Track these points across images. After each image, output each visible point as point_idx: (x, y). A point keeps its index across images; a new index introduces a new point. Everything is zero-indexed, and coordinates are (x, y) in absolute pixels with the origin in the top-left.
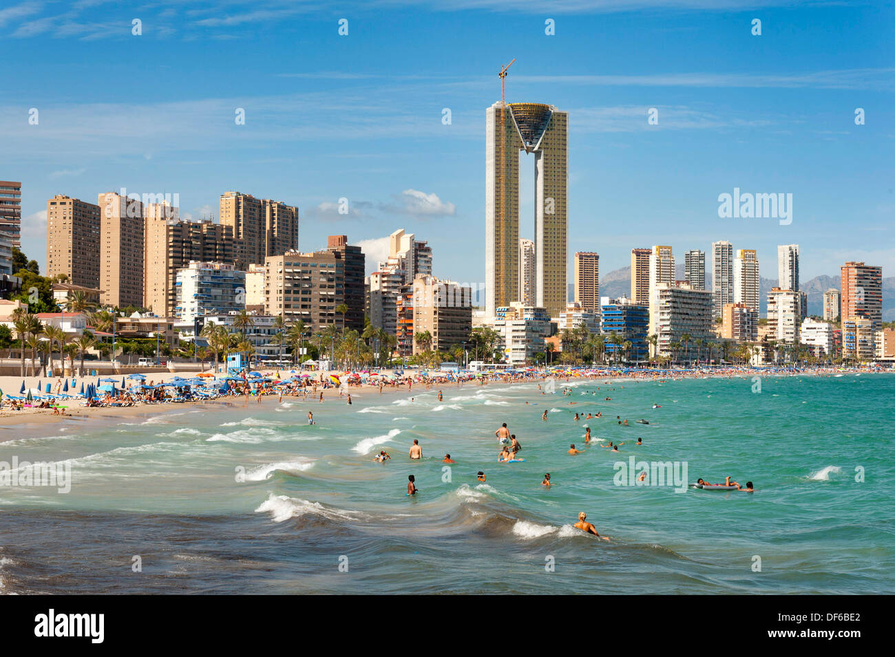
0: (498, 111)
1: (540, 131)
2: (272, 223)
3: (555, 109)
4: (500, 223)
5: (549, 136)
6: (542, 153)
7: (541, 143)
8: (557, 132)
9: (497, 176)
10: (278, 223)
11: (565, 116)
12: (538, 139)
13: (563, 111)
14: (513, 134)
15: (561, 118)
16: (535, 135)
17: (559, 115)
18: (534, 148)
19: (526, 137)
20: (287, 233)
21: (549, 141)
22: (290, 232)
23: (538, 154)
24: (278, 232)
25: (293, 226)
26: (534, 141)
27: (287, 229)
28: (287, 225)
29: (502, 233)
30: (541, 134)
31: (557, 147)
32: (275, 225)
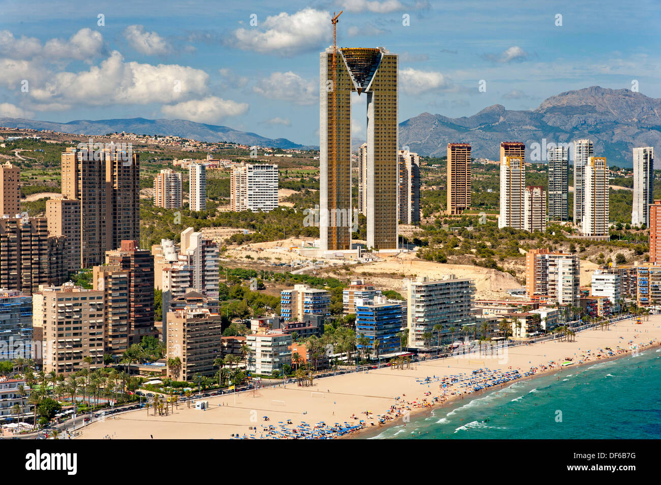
0: (330, 56)
1: (371, 73)
2: (113, 171)
3: (386, 52)
4: (332, 162)
5: (380, 78)
6: (373, 94)
7: (372, 85)
8: (387, 74)
9: (330, 118)
10: (119, 171)
11: (395, 58)
12: (370, 80)
13: (393, 53)
14: (345, 77)
15: (391, 60)
16: (366, 77)
17: (389, 57)
18: (365, 89)
19: (358, 79)
20: (128, 179)
21: (380, 83)
22: (131, 178)
23: (369, 95)
24: (119, 179)
25: (134, 171)
26: (366, 83)
27: (128, 175)
28: (128, 171)
29: (334, 170)
30: (372, 76)
31: (387, 88)
32: (116, 174)
